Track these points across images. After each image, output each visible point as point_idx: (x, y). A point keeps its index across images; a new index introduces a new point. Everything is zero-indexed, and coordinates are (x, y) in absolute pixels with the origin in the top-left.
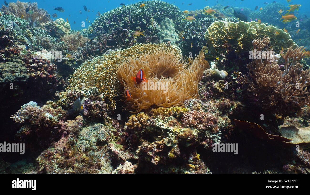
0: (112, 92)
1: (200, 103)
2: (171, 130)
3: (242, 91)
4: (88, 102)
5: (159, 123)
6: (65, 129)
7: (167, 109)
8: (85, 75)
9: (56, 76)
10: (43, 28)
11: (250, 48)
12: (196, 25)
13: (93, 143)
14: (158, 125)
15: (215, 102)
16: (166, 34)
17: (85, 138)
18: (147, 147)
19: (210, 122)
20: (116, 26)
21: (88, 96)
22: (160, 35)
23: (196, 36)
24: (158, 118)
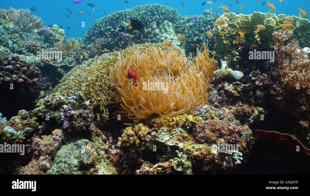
0: (104, 99)
1: (213, 110)
2: (180, 148)
3: (263, 94)
4: (68, 111)
5: (163, 137)
6: (36, 148)
7: (173, 118)
8: (73, 79)
9: (37, 81)
10: (35, 34)
11: (268, 43)
12: (198, 26)
13: (75, 167)
14: (162, 141)
15: (230, 109)
16: (166, 38)
17: (63, 160)
18: (148, 172)
19: (233, 135)
20: (112, 30)
21: (70, 103)
22: (159, 39)
23: (199, 37)
24: (161, 130)
